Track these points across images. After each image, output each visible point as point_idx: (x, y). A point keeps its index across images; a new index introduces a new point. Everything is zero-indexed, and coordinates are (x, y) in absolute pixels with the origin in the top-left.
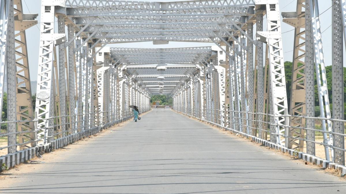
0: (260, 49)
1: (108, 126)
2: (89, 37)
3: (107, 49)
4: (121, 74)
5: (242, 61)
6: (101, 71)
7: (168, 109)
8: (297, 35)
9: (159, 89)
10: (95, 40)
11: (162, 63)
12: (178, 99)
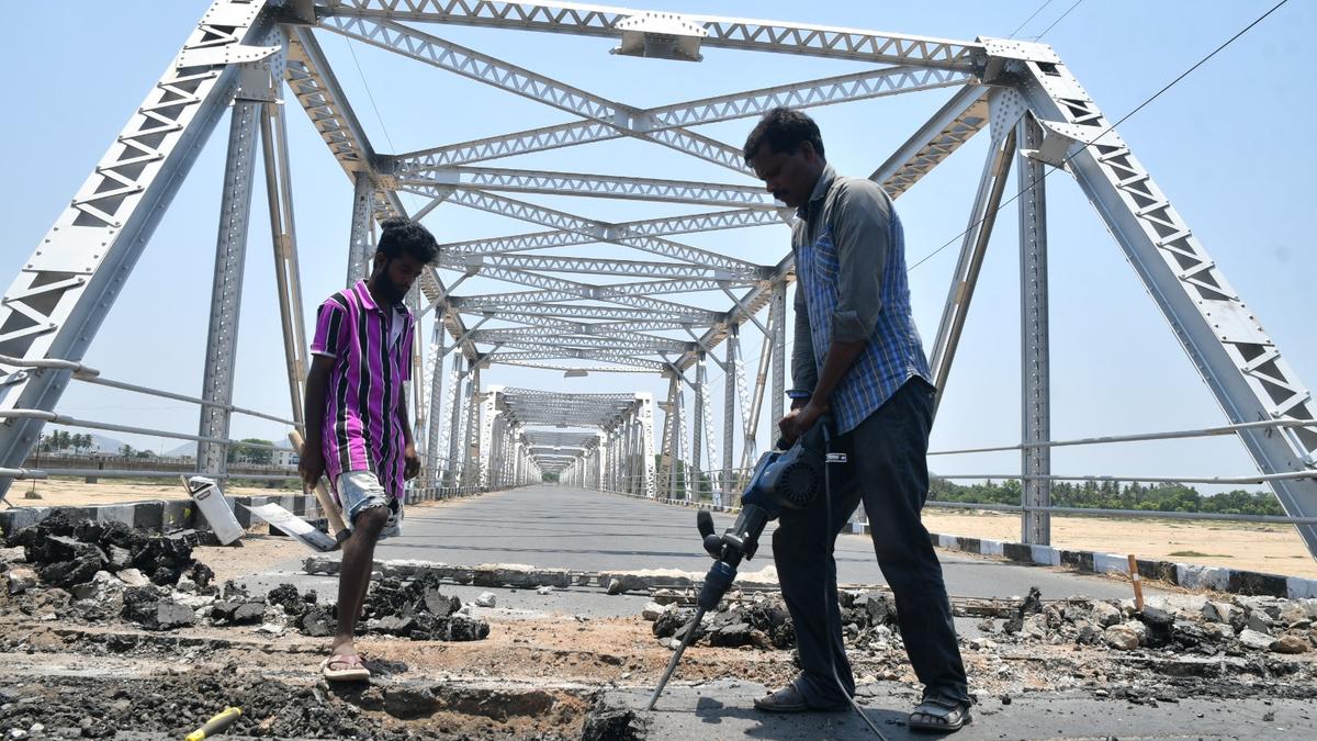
0: (635, 431)
1: (518, 486)
2: (513, 419)
3: (522, 431)
4: (527, 452)
5: (620, 444)
6: (517, 445)
7: (555, 484)
8: (667, 418)
9: (550, 468)
10: (516, 422)
11: (558, 445)
12: (564, 476)
